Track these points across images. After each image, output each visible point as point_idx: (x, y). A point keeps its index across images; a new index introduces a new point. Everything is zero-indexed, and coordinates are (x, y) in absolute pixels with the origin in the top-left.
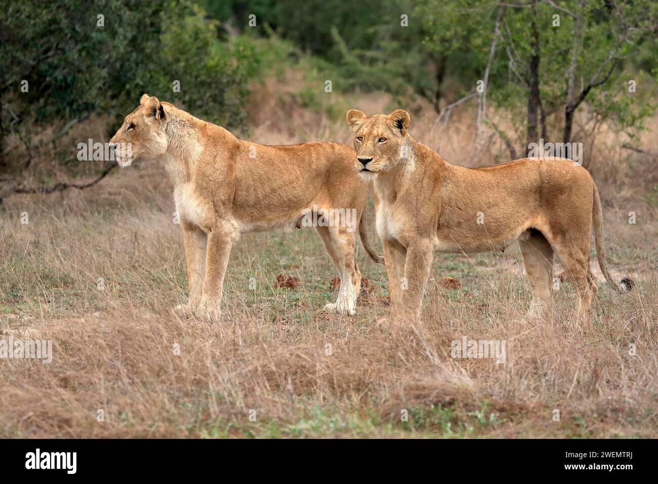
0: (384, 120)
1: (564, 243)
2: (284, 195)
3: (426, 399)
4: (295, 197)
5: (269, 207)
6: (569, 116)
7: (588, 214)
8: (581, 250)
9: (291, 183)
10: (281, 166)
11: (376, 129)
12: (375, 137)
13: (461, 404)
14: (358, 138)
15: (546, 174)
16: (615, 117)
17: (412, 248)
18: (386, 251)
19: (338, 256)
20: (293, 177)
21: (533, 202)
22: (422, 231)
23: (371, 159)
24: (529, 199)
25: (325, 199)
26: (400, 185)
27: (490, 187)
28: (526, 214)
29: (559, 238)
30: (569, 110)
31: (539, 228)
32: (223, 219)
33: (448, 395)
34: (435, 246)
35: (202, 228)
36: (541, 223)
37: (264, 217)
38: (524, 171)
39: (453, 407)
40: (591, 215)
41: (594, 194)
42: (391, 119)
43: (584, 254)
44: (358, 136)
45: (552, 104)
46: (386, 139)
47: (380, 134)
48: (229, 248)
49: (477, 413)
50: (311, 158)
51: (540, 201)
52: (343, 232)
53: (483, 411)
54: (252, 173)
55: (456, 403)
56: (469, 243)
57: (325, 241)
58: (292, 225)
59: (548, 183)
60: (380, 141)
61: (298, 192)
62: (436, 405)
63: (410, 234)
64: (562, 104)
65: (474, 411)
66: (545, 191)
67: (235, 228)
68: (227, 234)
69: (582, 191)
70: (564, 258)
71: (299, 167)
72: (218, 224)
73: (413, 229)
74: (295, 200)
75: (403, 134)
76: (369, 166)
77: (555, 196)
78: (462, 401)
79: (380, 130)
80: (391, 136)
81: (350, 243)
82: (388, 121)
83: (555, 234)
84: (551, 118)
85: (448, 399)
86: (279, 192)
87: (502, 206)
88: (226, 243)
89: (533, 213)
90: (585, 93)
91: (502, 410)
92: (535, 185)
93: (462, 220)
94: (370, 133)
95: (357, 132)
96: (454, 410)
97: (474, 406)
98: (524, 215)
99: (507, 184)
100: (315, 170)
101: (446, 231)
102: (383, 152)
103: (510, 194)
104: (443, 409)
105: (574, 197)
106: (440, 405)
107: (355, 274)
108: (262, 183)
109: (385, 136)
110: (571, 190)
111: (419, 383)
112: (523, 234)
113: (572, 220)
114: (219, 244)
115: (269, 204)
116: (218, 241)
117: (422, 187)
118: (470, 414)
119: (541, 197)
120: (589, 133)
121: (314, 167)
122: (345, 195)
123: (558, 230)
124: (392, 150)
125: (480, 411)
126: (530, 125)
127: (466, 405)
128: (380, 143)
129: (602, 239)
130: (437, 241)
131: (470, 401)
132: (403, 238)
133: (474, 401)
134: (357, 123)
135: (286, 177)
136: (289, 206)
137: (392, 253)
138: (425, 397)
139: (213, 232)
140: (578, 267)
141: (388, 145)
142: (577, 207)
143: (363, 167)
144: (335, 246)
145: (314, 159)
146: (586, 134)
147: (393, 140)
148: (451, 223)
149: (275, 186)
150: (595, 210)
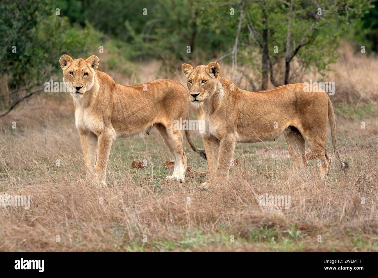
0: (204, 69)
1: (310, 135)
2: (139, 116)
3: (258, 224)
4: (146, 117)
5: (130, 123)
6: (287, 64)
7: (325, 117)
8: (321, 138)
9: (143, 108)
10: (137, 99)
11: (200, 75)
12: (200, 80)
13: (279, 226)
14: (189, 81)
15: (299, 94)
16: (314, 64)
17: (224, 140)
18: (205, 142)
19: (173, 147)
20: (144, 105)
21: (291, 111)
22: (229, 129)
23: (199, 94)
24: (289, 109)
25: (163, 115)
26: (217, 105)
27: (265, 102)
28: (288, 118)
29: (307, 132)
30: (288, 60)
31: (295, 126)
32: (108, 127)
33: (270, 221)
34: (237, 139)
35: (95, 133)
36: (297, 123)
37: (127, 129)
38: (286, 92)
39: (274, 228)
40: (327, 117)
41: (329, 105)
42: (208, 68)
43: (323, 140)
44: (189, 80)
45: (276, 58)
46: (206, 81)
47: (202, 78)
48: (111, 144)
49: (289, 231)
50: (154, 92)
51: (296, 110)
52: (175, 133)
53: (292, 230)
54: (121, 102)
55: (275, 225)
56: (254, 136)
57: (165, 139)
58: (144, 133)
59: (300, 99)
60: (202, 82)
61: (147, 113)
62: (264, 227)
63: (223, 132)
64: (282, 57)
65: (286, 230)
66: (299, 104)
67: (114, 133)
68: (110, 136)
69: (321, 103)
70: (311, 143)
71: (147, 98)
72: (105, 130)
73: (225, 129)
74: (145, 118)
75: (216, 76)
76: (198, 98)
77: (305, 107)
78: (279, 225)
79: (202, 76)
80: (209, 78)
81: (179, 139)
82: (207, 70)
83: (305, 129)
84: (275, 66)
85: (270, 223)
86: (136, 114)
87: (273, 113)
88: (109, 141)
89: (292, 117)
90: (297, 50)
91: (302, 229)
92: (293, 100)
93: (250, 123)
94: (196, 78)
95: (188, 77)
96: (275, 230)
97: (286, 227)
98: (286, 118)
99: (275, 100)
100: (157, 99)
101: (241, 129)
102: (205, 89)
103: (277, 106)
104: (268, 229)
105: (316, 107)
106: (266, 227)
107: (184, 158)
108: (126, 109)
109: (206, 79)
110: (314, 103)
111: (252, 215)
112: (286, 130)
113: (315, 121)
114: (105, 141)
115: (130, 121)
116: (105, 140)
117: (229, 103)
118: (285, 232)
119: (296, 107)
120: (298, 74)
121: (156, 97)
122: (175, 111)
123: (307, 127)
124: (210, 87)
125: (290, 230)
126: (264, 71)
127: (281, 226)
128: (203, 83)
129: (335, 131)
130: (237, 135)
131: (283, 224)
132: (219, 134)
133: (286, 224)
134: (188, 72)
135: (140, 106)
136: (142, 122)
137: (209, 143)
138: (256, 223)
139: (102, 135)
140: (320, 148)
141: (208, 84)
142: (318, 113)
143: (194, 99)
144: (170, 142)
145: (156, 93)
146: (296, 75)
147: (210, 81)
148: (244, 124)
149: (134, 110)
150: (329, 114)
